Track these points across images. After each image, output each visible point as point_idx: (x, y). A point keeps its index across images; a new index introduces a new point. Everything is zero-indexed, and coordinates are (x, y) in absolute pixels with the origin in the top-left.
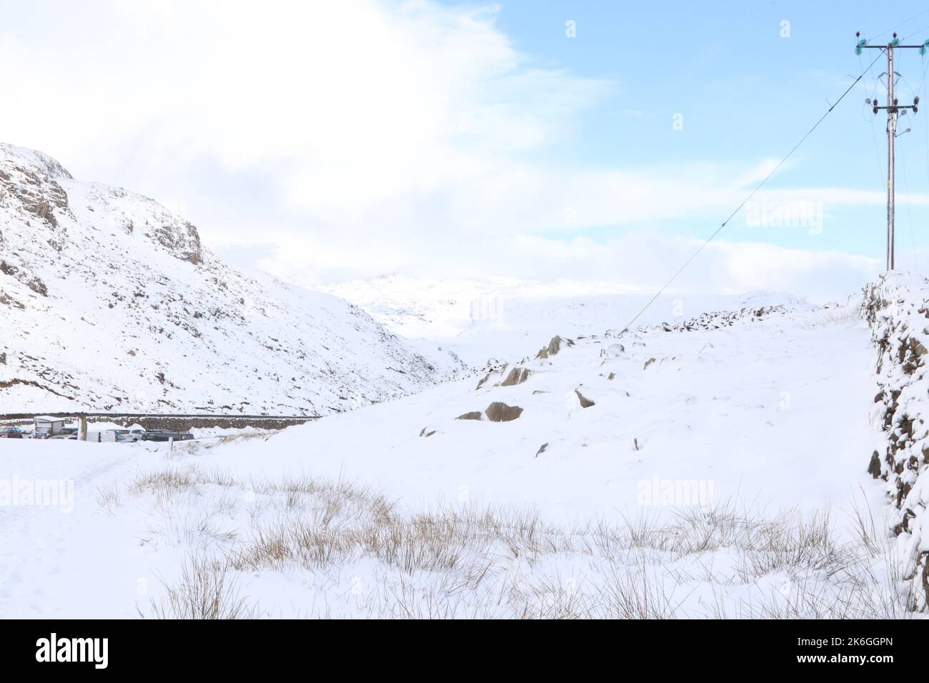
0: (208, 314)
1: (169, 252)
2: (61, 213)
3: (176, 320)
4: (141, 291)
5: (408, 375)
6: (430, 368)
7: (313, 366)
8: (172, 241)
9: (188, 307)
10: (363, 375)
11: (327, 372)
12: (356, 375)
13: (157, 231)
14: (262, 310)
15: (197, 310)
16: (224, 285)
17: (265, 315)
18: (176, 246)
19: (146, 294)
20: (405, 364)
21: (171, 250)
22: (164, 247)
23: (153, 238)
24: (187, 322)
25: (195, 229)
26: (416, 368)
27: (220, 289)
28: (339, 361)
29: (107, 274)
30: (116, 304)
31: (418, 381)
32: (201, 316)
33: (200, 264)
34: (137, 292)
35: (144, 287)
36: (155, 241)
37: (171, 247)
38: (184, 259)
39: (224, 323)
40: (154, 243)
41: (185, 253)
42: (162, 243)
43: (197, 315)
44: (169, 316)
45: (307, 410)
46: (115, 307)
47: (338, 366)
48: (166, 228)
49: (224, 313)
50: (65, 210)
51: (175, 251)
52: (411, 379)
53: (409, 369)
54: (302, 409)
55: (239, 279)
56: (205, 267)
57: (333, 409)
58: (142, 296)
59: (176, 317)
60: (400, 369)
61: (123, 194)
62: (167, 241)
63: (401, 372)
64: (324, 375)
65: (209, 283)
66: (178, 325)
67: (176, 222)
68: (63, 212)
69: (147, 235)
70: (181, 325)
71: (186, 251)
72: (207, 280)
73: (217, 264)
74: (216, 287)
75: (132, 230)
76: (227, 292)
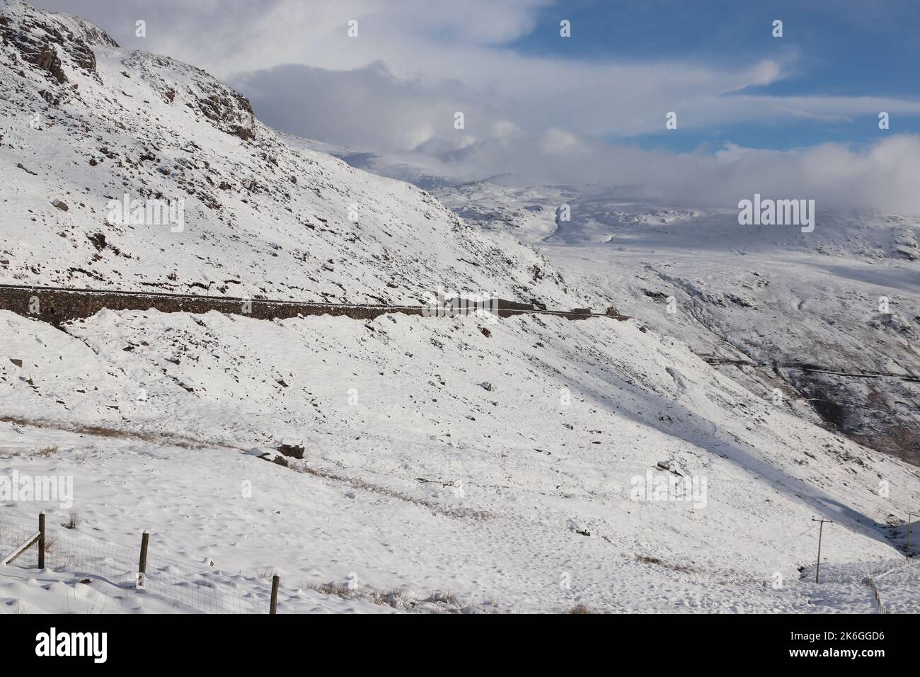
0: (239, 186)
1: (214, 125)
2: (84, 74)
3: (190, 188)
4: (150, 153)
5: (482, 268)
6: (509, 262)
7: (364, 250)
8: (218, 113)
9: (213, 177)
10: (428, 265)
11: (381, 257)
12: (420, 265)
13: (202, 101)
14: (316, 191)
15: (225, 181)
16: (274, 161)
17: (319, 196)
18: (223, 119)
19: (157, 157)
20: (480, 257)
21: (216, 122)
22: (208, 119)
23: (196, 109)
24: (204, 191)
25: (248, 102)
26: (492, 261)
27: (268, 166)
28: (402, 248)
29: (109, 132)
30: (102, 161)
31: (493, 275)
32: (229, 187)
33: (250, 140)
34: (145, 154)
35: (158, 150)
36: (198, 113)
37: (216, 119)
38: (231, 133)
39: (260, 198)
40: (196, 114)
41: (232, 127)
42: (206, 114)
43: (224, 186)
44: (180, 183)
45: (333, 296)
46: (100, 165)
47: (400, 254)
48: (212, 98)
49: (262, 187)
50: (90, 71)
51: (222, 124)
52: (486, 272)
53: (484, 262)
54: (327, 294)
55: (296, 159)
56: (255, 143)
57: (372, 297)
58: (152, 159)
59: (191, 184)
60: (473, 260)
61: (168, 63)
62: (213, 112)
63: (474, 264)
64: (375, 260)
65: (256, 159)
66: (191, 193)
67: (225, 93)
68: (87, 73)
69: (190, 105)
70: (195, 194)
71: (234, 124)
72: (254, 156)
73: (271, 142)
74: (263, 163)
75: (172, 100)
76: (276, 169)
